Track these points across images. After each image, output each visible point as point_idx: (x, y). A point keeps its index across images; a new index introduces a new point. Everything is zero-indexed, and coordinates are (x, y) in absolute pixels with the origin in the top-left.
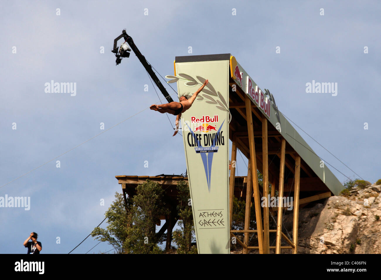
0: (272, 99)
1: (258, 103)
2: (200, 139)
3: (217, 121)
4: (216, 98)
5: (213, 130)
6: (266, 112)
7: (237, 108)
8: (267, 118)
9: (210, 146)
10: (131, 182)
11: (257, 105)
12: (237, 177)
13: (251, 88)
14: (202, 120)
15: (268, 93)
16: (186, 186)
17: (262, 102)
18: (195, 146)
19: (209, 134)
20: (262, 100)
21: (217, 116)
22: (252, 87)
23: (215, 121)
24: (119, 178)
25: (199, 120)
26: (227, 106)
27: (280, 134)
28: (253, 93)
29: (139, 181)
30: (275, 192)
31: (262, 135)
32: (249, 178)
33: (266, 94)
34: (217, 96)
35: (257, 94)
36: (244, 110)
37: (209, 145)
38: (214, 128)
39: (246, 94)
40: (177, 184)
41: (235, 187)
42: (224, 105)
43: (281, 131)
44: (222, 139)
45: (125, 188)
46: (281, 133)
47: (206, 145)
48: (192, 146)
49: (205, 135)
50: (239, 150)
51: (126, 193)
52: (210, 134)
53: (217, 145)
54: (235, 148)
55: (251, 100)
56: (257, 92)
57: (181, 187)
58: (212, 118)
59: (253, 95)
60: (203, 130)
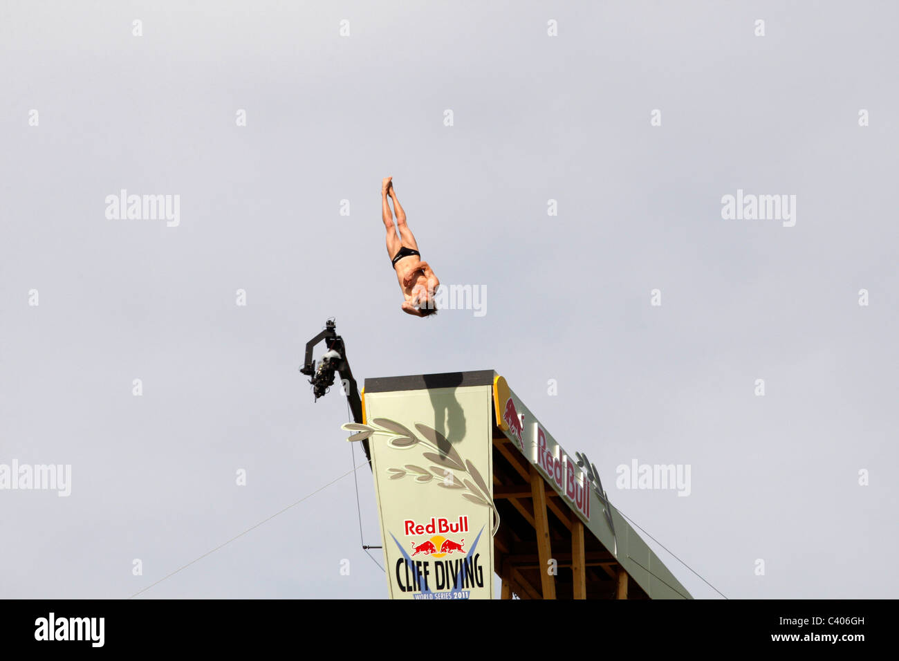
0: (593, 475)
1: (561, 485)
2: (427, 573)
3: (466, 530)
4: (464, 476)
5: (455, 551)
6: (580, 508)
7: (513, 499)
8: (584, 522)
9: (450, 590)
11: (559, 490)
13: (543, 451)
14: (430, 529)
15: (583, 461)
17: (570, 484)
18: (415, 590)
19: (446, 562)
20: (571, 479)
21: (466, 518)
22: (547, 449)
23: (462, 530)
25: (423, 529)
26: (488, 494)
27: (614, 560)
28: (547, 461)
31: (571, 562)
33: (581, 464)
34: (463, 469)
35: (559, 464)
36: (529, 503)
37: (448, 588)
38: (459, 547)
39: (532, 466)
42: (481, 490)
43: (616, 554)
44: (478, 572)
46: (616, 557)
47: (439, 587)
48: (408, 591)
49: (437, 563)
50: (518, 598)
52: (450, 562)
54: (507, 594)
55: (546, 479)
56: (558, 459)
58: (453, 522)
59: (550, 467)
60: (432, 552)
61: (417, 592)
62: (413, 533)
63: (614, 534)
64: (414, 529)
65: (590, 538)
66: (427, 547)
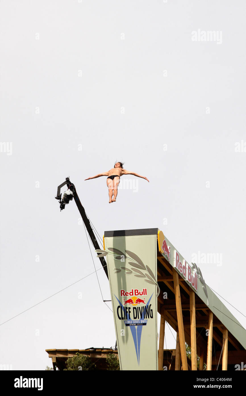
0: (199, 272)
1: (185, 276)
2: (130, 312)
3: (146, 294)
4: (145, 272)
5: (141, 303)
6: (193, 286)
7: (166, 282)
8: (195, 291)
9: (139, 319)
10: (61, 356)
11: (185, 278)
12: (166, 350)
13: (178, 262)
14: (131, 294)
15: (195, 266)
16: (115, 359)
17: (189, 276)
18: (125, 319)
19: (138, 308)
20: (190, 274)
21: (146, 289)
22: (180, 261)
23: (144, 294)
24: (49, 352)
25: (128, 294)
26: (156, 281)
27: (207, 307)
28: (180, 266)
29: (68, 354)
30: (203, 365)
31: (189, 308)
32: (177, 351)
33: (194, 267)
34: (145, 269)
35: (185, 268)
36: (172, 284)
37: (138, 318)
38: (143, 301)
39: (173, 268)
40: (106, 357)
41: (164, 359)
42: (152, 278)
43: (208, 305)
44: (151, 312)
45: (55, 361)
47: (135, 318)
48: (122, 319)
49: (134, 308)
50: (167, 323)
51: (56, 366)
52: (139, 308)
53: (146, 318)
54: (163, 320)
55: (179, 274)
56: (185, 266)
57: (110, 360)
58: (141, 291)
59: (181, 268)
60: (132, 303)
61: (126, 320)
62: (124, 295)
63: (207, 297)
64: (124, 294)
65: (197, 298)
66: (130, 301)
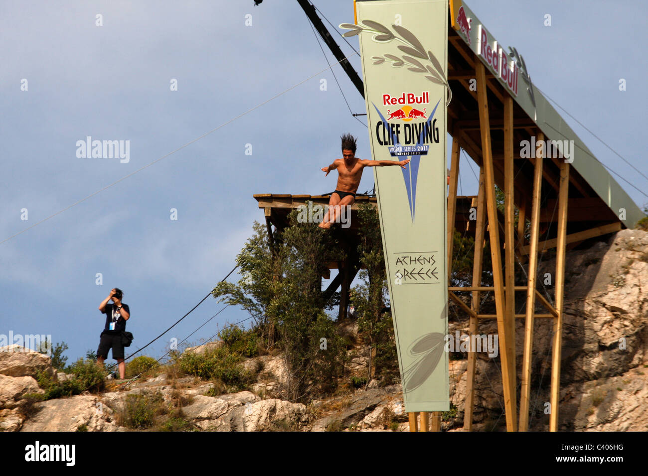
0: (521, 64)
1: (497, 70)
2: (398, 132)
3: (428, 102)
4: (426, 63)
5: (419, 117)
6: (511, 86)
7: (462, 80)
8: (513, 97)
9: (415, 145)
10: (280, 205)
11: (496, 74)
12: (460, 198)
13: (485, 46)
15: (514, 53)
16: (374, 212)
17: (504, 70)
18: (390, 144)
19: (413, 125)
20: (505, 66)
21: (427, 93)
22: (488, 44)
24: (259, 199)
25: (396, 100)
26: (444, 77)
27: (534, 124)
28: (488, 53)
29: (293, 203)
30: (525, 223)
31: (503, 126)
32: (481, 199)
33: (512, 55)
34: (426, 58)
35: (496, 55)
37: (414, 143)
38: (422, 114)
39: (476, 56)
40: (358, 209)
41: (456, 213)
42: (439, 73)
43: (536, 119)
44: (436, 132)
45: (270, 215)
46: (536, 122)
47: (407, 143)
48: (385, 145)
49: (406, 125)
50: (464, 151)
51: (271, 224)
52: (416, 125)
53: (427, 142)
54: (457, 147)
55: (487, 66)
56: (496, 51)
57: (364, 214)
59: (490, 58)
60: (402, 117)
61: (391, 146)
62: (389, 103)
63: (535, 106)
64: (390, 101)
65: (518, 109)
66: (398, 113)
